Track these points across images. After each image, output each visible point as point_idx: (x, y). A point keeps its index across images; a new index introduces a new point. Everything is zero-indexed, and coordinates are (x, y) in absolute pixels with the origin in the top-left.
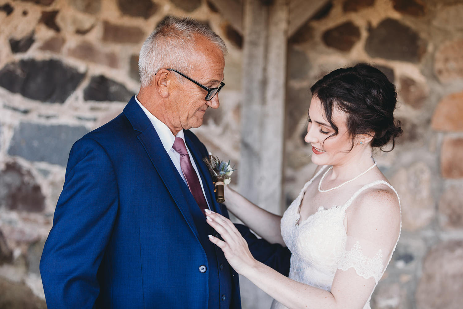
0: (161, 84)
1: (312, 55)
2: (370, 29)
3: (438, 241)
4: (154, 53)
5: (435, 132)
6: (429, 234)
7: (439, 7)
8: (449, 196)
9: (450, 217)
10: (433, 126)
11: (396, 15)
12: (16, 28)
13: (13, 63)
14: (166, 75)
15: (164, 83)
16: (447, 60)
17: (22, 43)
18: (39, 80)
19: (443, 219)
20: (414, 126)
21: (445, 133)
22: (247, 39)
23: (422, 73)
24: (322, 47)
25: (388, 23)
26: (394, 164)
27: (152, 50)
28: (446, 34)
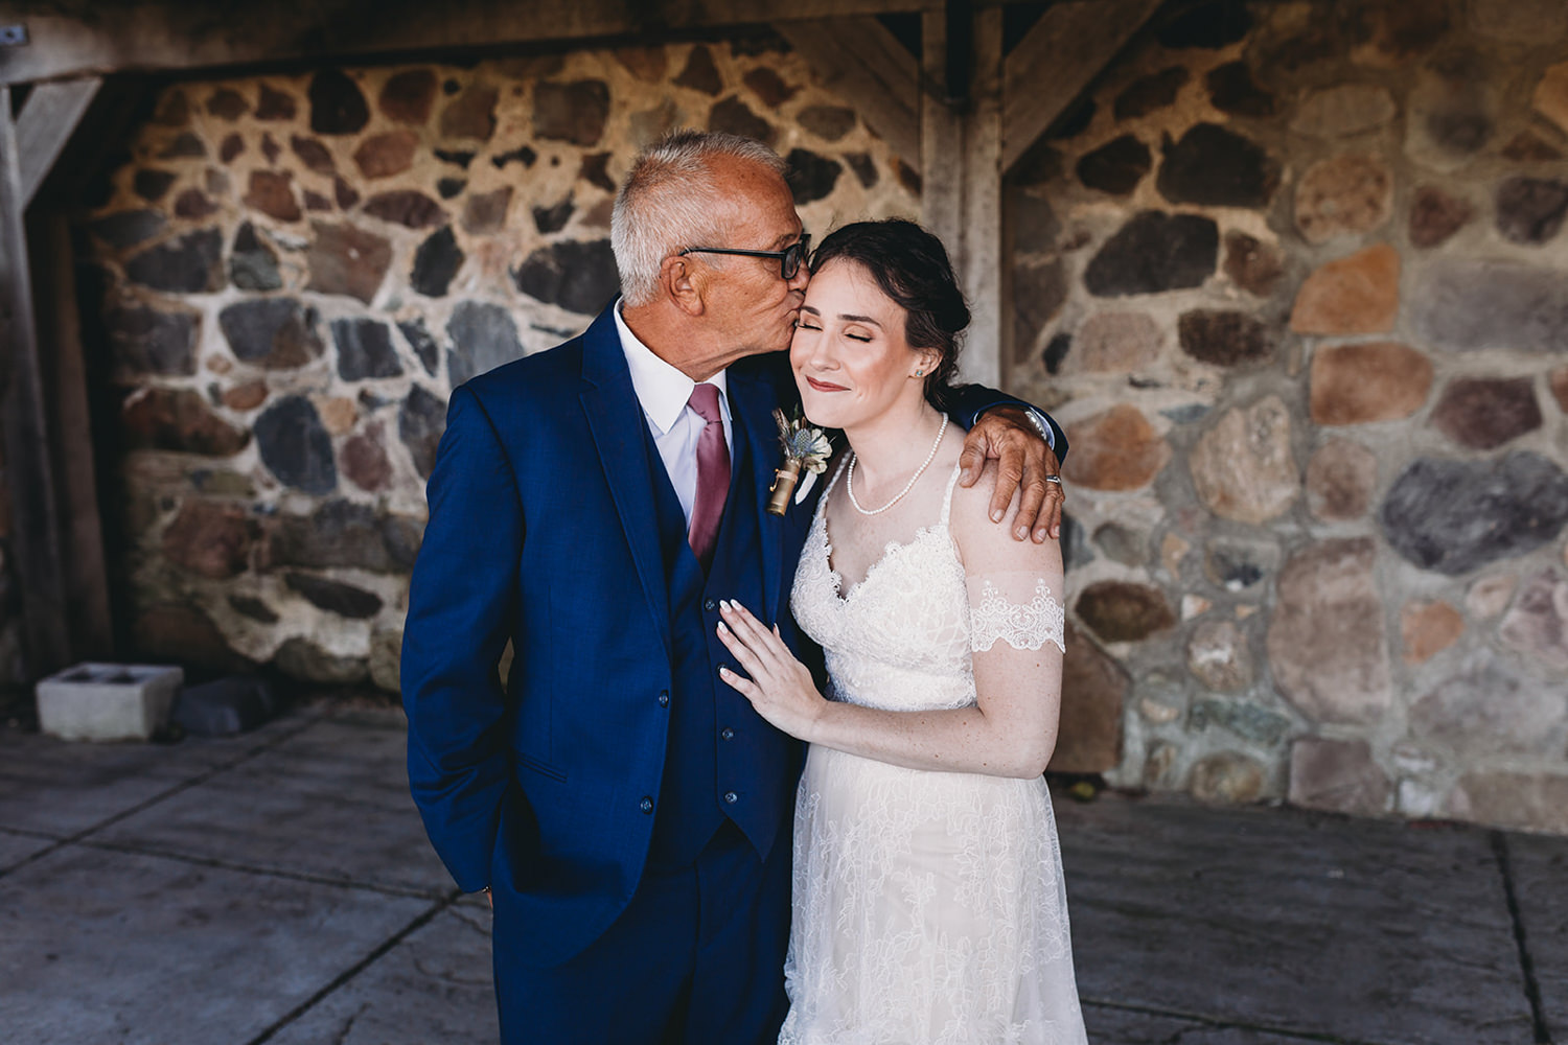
0: (679, 291)
1: (1058, 204)
2: (1167, 146)
3: (1309, 541)
4: (639, 233)
5: (1298, 338)
6: (1290, 528)
7: (1302, 94)
8: (1327, 456)
9: (1329, 495)
10: (1293, 326)
11: (1218, 117)
12: (542, 188)
13: (543, 250)
14: (681, 268)
15: (685, 286)
16: (1319, 197)
17: (554, 215)
18: (586, 277)
19: (1316, 501)
20: (1257, 328)
21: (1318, 337)
22: (927, 180)
23: (1271, 225)
24: (1078, 188)
25: (1202, 132)
26: (1219, 400)
27: (631, 229)
28: (1317, 146)
